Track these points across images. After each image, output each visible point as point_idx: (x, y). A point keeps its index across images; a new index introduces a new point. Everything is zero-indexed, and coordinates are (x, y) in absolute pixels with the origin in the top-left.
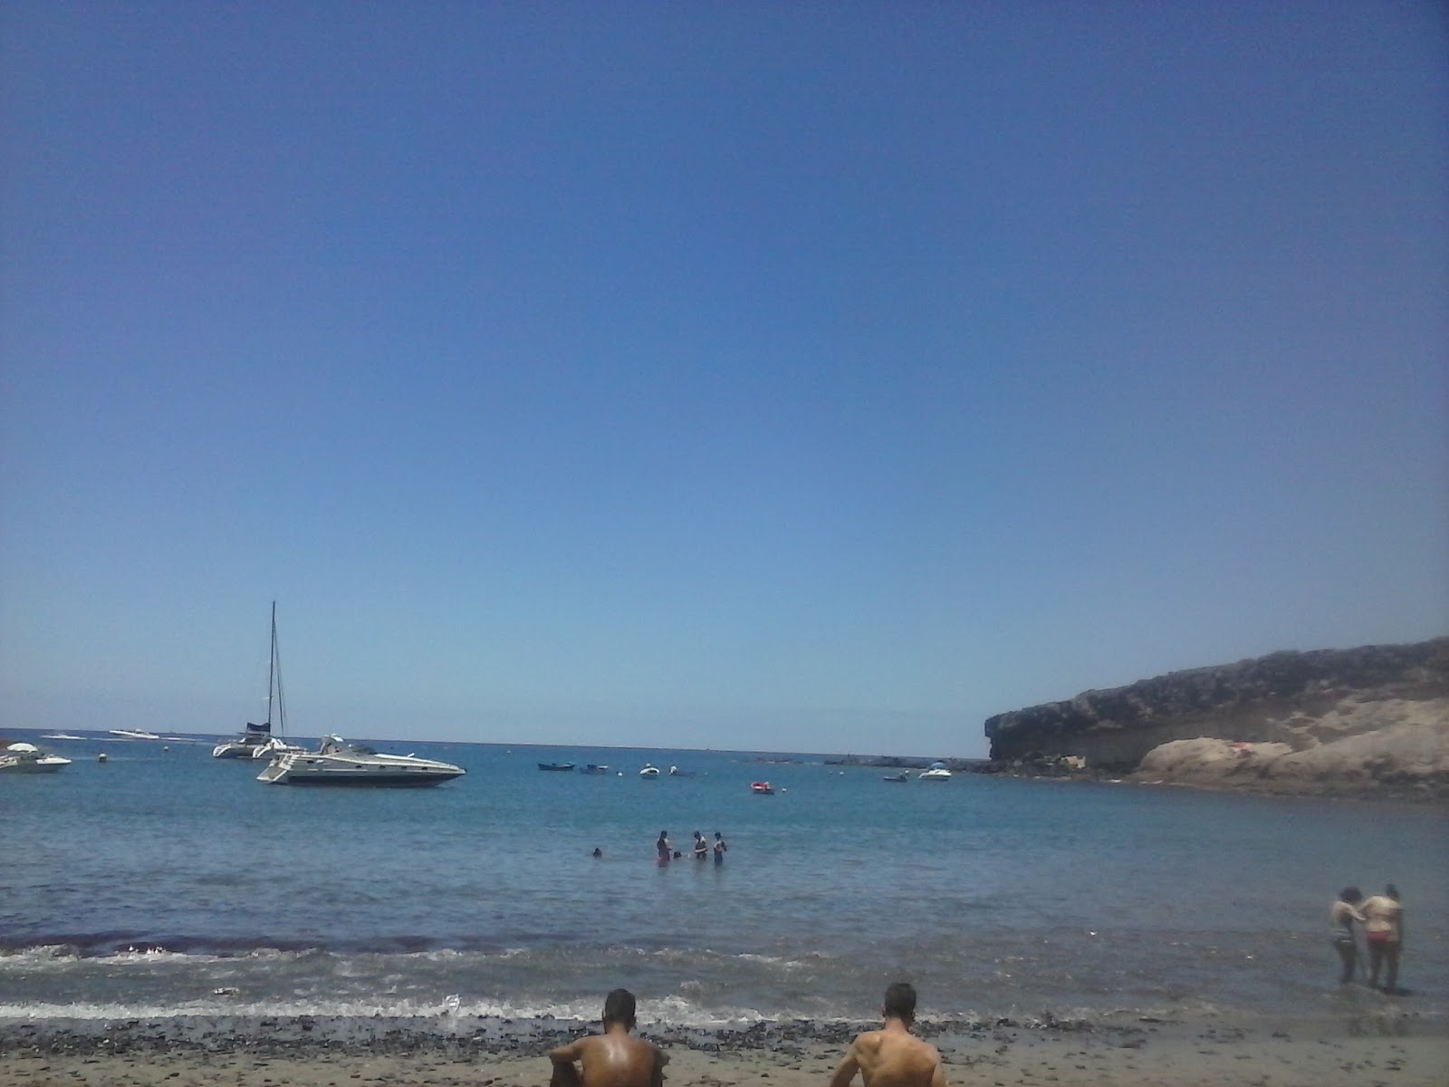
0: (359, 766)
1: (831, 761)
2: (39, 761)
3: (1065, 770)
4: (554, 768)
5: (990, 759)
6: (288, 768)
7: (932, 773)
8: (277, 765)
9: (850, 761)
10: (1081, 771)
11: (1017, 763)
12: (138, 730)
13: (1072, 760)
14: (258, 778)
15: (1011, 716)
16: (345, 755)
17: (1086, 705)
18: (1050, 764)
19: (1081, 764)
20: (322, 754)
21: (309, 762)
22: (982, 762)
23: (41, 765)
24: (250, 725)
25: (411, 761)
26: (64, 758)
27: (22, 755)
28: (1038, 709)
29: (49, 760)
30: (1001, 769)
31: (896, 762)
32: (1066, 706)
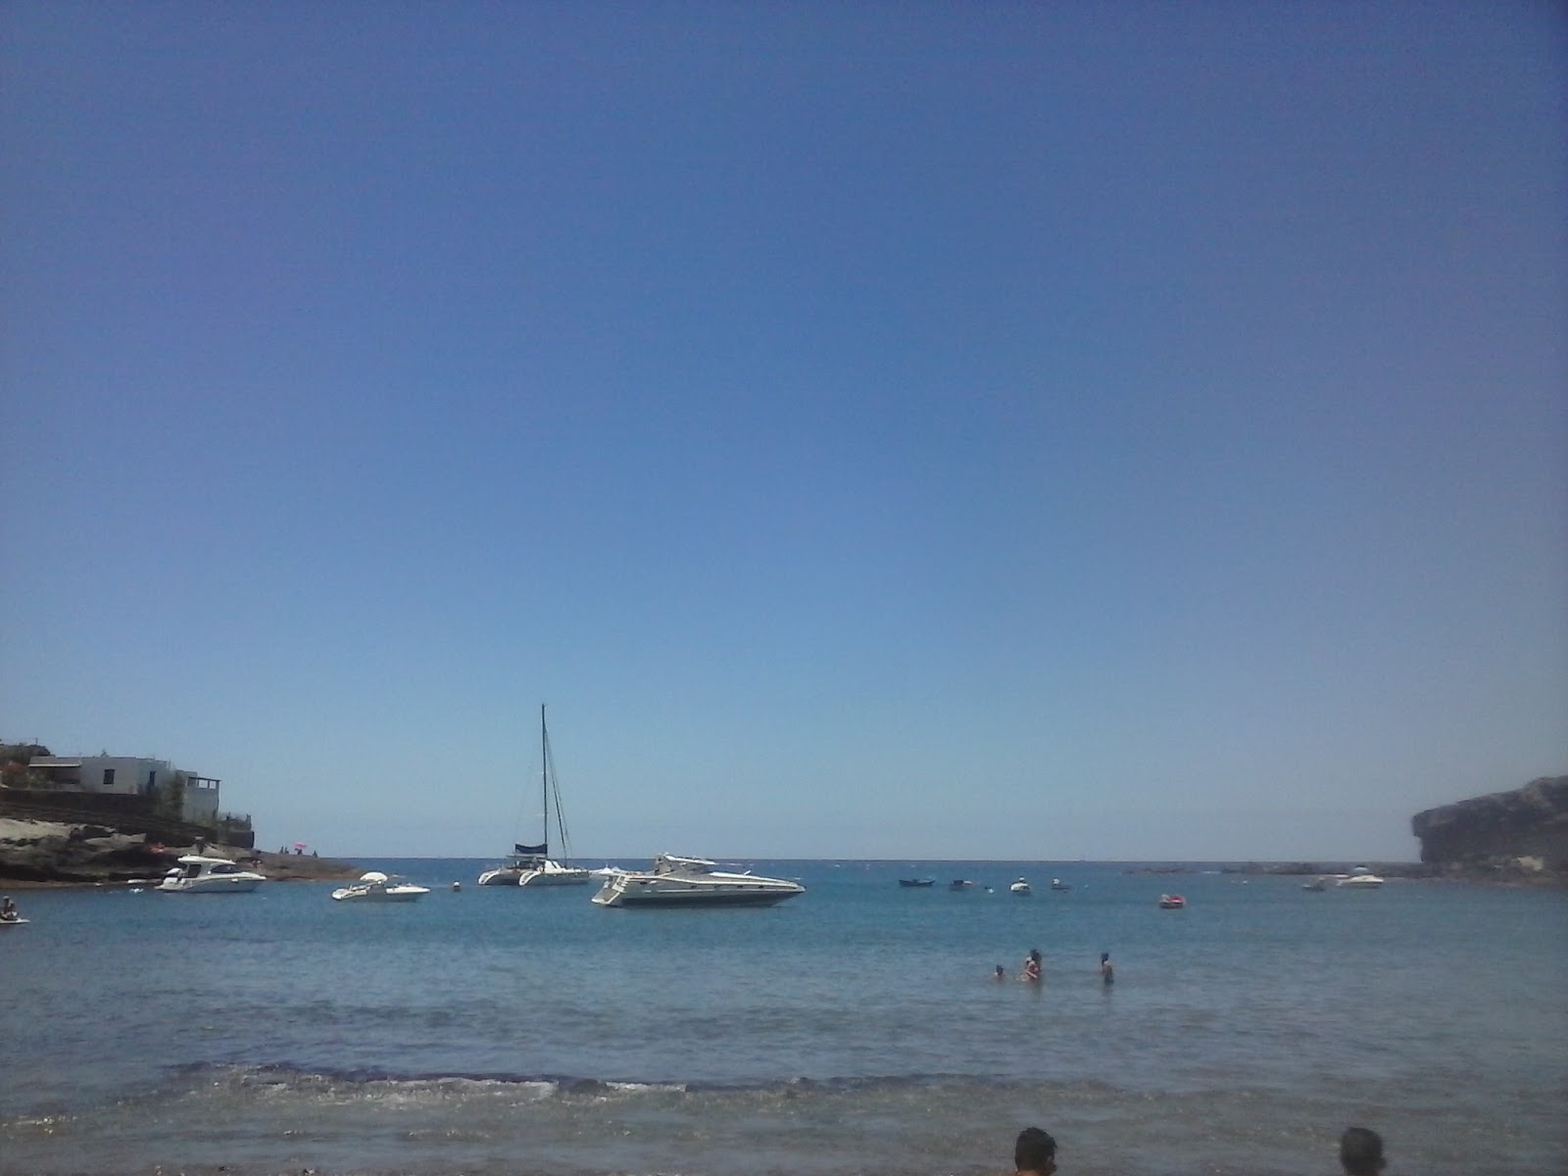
0: (693, 886)
1: (1227, 869)
2: (389, 891)
3: (1519, 873)
4: (915, 884)
5: (1420, 861)
6: (621, 890)
7: (1356, 879)
8: (610, 886)
9: (1251, 869)
10: (1538, 874)
11: (1456, 866)
12: (694, 857)
13: (1526, 861)
14: (594, 900)
15: (1443, 812)
16: (677, 875)
17: (1537, 797)
18: (1497, 866)
19: (1538, 865)
20: (656, 874)
21: (641, 883)
22: (1413, 866)
23: (390, 894)
24: (518, 847)
25: (749, 880)
26: (420, 887)
27: (373, 885)
28: (1477, 802)
29: (401, 889)
30: (1437, 873)
31: (1305, 869)
32: (1513, 798)
